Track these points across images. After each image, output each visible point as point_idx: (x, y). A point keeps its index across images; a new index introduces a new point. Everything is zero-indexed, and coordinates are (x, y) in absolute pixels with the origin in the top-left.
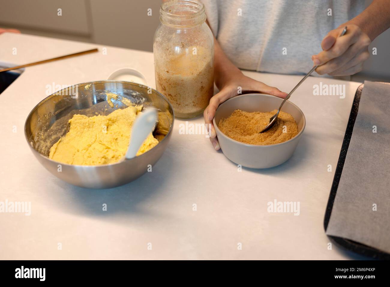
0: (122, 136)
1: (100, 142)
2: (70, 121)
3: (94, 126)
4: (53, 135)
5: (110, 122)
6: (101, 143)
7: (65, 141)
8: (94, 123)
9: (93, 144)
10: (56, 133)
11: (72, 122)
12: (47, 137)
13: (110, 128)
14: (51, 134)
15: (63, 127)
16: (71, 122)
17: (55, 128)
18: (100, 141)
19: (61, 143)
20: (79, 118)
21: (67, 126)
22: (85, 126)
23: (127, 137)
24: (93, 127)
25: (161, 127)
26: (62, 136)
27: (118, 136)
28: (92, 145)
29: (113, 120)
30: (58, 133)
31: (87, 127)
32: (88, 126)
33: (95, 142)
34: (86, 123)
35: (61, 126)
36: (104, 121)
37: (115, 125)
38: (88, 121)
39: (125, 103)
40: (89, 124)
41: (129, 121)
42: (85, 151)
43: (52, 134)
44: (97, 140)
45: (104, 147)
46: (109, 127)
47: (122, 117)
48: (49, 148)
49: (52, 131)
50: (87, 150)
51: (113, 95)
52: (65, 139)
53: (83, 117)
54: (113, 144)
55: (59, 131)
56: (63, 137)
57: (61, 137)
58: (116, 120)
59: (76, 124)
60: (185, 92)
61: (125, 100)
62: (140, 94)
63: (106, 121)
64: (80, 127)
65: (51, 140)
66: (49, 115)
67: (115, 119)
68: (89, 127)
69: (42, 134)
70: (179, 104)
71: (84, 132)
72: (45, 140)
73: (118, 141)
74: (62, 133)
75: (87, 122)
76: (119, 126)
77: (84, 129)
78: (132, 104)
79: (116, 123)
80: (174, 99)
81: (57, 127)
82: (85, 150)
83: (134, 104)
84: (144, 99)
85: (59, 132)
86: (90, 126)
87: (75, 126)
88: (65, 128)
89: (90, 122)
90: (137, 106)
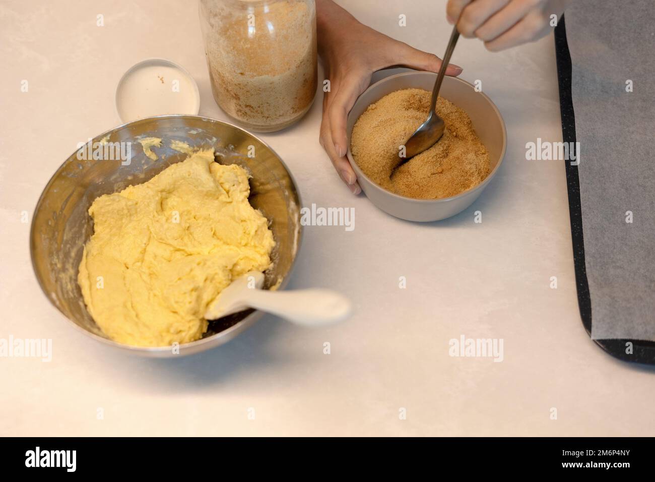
0: (195, 218)
1: (161, 241)
2: (90, 211)
3: (139, 210)
4: (71, 249)
5: (164, 193)
6: (164, 242)
7: (94, 252)
8: (136, 204)
9: (148, 245)
10: (75, 243)
11: (95, 213)
12: (65, 259)
13: (167, 205)
14: (68, 251)
15: (81, 226)
16: (93, 213)
17: (70, 235)
18: (161, 239)
19: (90, 258)
20: (107, 203)
21: (87, 221)
22: (123, 215)
23: (205, 218)
24: (136, 212)
25: (258, 184)
26: (85, 242)
27: (188, 221)
28: (147, 248)
29: (169, 190)
30: (77, 242)
31: (127, 217)
32: (129, 214)
33: (149, 239)
34: (123, 209)
35: (77, 225)
36: (153, 196)
37: (174, 196)
38: (126, 205)
39: (178, 149)
40: (128, 209)
41: (200, 189)
42: (139, 264)
43: (69, 249)
44: (152, 236)
45: (172, 249)
46: (163, 203)
47: (182, 181)
48: (76, 280)
49: (67, 242)
50: (143, 261)
51: (153, 142)
52: (93, 246)
53: (114, 200)
54: (186, 239)
55: (77, 236)
56: (87, 244)
57: (84, 245)
58: (174, 187)
59: (103, 215)
60: (277, 98)
61: (178, 144)
62: (205, 131)
63: (158, 195)
64: (113, 218)
65: (71, 261)
66: (53, 218)
67: (172, 186)
68: (131, 215)
69: (57, 261)
70: (268, 117)
71: (124, 226)
72: (64, 269)
73: (192, 230)
74: (83, 238)
75: (125, 207)
76: (182, 198)
77: (121, 219)
78: (192, 148)
79: (174, 193)
80: (257, 112)
81: (72, 231)
82: (138, 262)
83: (196, 148)
84: (215, 139)
85: (79, 239)
86: (131, 211)
87: (104, 219)
88: (86, 226)
89: (130, 206)
90: (203, 151)
